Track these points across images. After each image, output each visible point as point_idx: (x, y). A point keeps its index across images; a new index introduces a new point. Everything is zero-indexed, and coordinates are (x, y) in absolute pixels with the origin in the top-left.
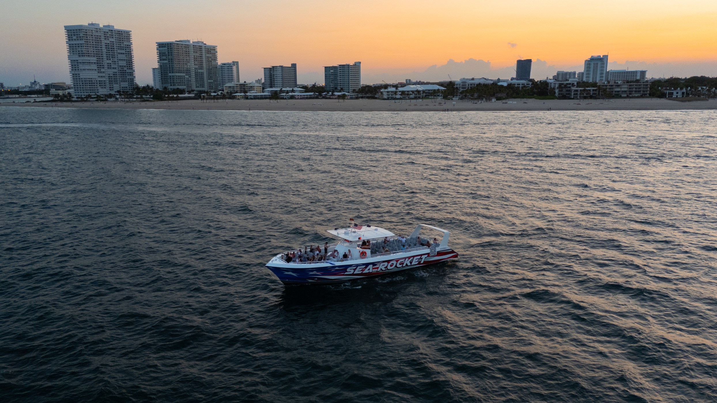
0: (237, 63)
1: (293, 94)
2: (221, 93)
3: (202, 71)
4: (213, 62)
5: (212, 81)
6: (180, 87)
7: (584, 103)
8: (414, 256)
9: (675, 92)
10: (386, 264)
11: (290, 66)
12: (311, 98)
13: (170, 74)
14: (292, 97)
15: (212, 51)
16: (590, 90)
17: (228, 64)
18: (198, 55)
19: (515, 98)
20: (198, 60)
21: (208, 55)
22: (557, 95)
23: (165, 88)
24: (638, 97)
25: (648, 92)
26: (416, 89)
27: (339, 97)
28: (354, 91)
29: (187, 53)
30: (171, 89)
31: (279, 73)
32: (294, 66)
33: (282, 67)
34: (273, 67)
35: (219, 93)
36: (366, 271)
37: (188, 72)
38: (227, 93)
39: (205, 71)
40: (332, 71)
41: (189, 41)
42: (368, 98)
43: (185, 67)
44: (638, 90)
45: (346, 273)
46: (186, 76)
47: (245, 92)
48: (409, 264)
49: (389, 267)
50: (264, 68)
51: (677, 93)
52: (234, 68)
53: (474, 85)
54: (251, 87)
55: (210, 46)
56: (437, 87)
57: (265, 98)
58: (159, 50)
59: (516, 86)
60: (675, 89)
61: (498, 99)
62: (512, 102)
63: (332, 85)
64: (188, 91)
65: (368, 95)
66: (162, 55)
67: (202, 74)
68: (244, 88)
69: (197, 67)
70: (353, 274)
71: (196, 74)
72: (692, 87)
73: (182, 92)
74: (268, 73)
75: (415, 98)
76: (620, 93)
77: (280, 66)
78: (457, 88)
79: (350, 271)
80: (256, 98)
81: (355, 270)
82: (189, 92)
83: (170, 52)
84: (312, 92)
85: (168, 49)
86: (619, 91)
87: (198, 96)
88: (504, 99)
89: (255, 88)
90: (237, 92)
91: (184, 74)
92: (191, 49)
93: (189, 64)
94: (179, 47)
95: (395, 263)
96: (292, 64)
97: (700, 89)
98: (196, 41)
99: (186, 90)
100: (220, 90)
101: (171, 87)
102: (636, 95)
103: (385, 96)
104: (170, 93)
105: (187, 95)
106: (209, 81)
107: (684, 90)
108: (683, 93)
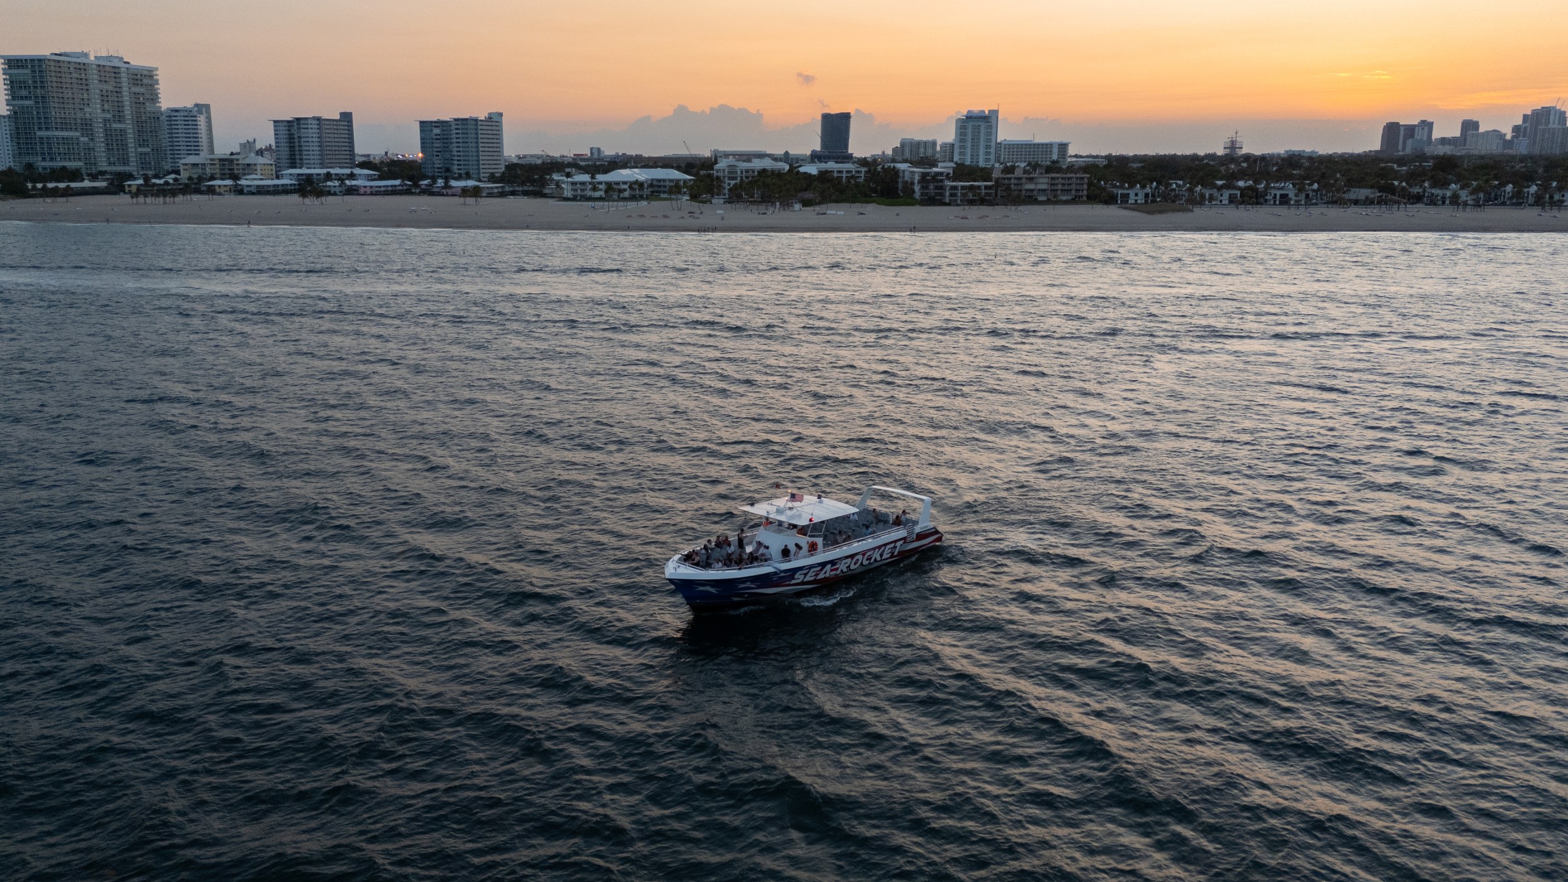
0: (207, 107)
1: (354, 183)
2: (175, 180)
3: (123, 126)
4: (149, 107)
5: (149, 150)
6: (68, 164)
7: (975, 212)
8: (885, 545)
9: (1132, 193)
10: (849, 560)
11: (338, 117)
12: (394, 192)
13: (39, 133)
14: (352, 191)
15: (144, 80)
16: (979, 187)
17: (185, 110)
18: (111, 88)
19: (837, 201)
20: (113, 99)
21: (135, 89)
22: (917, 195)
23: (30, 166)
24: (1066, 202)
25: (1085, 193)
26: (632, 179)
27: (465, 192)
28: (492, 178)
29: (84, 84)
30: (44, 168)
31: (312, 133)
32: (347, 117)
33: (319, 119)
34: (298, 119)
35: (170, 178)
36: (821, 576)
37: (86, 127)
38: (190, 178)
39: (129, 126)
40: (437, 131)
41: (86, 55)
42: (526, 193)
43: (79, 115)
44: (1066, 187)
45: (793, 582)
46: (82, 139)
47: (235, 178)
48: (879, 558)
49: (852, 567)
50: (275, 122)
51: (1136, 195)
52: (202, 119)
53: (753, 171)
54: (249, 165)
55: (143, 69)
56: (675, 174)
57: (285, 191)
58: (10, 75)
59: (835, 175)
60: (1131, 186)
61: (806, 203)
62: (836, 212)
63: (438, 163)
64: (89, 175)
65: (526, 188)
66: (15, 87)
67: (123, 132)
68: (230, 168)
69: (109, 116)
70: (802, 583)
71: (108, 133)
72: (1159, 183)
73: (75, 175)
74: (283, 131)
75: (633, 198)
76: (1035, 193)
77: (314, 118)
78: (718, 178)
79: (799, 577)
80: (261, 191)
81: (805, 575)
82: (94, 177)
83: (38, 79)
84: (395, 178)
85: (34, 72)
86: (1032, 190)
87: (117, 185)
88: (819, 203)
89: (258, 168)
90: (212, 178)
91: (77, 134)
92: (94, 76)
93: (87, 109)
94: (62, 70)
95: (860, 557)
96: (341, 114)
97: (1174, 186)
98: (104, 54)
99: (84, 171)
100: (169, 173)
101: (43, 164)
102: (1064, 198)
103: (568, 193)
104: (44, 179)
105: (87, 184)
106: (140, 150)
107: (1148, 190)
108: (1147, 195)
